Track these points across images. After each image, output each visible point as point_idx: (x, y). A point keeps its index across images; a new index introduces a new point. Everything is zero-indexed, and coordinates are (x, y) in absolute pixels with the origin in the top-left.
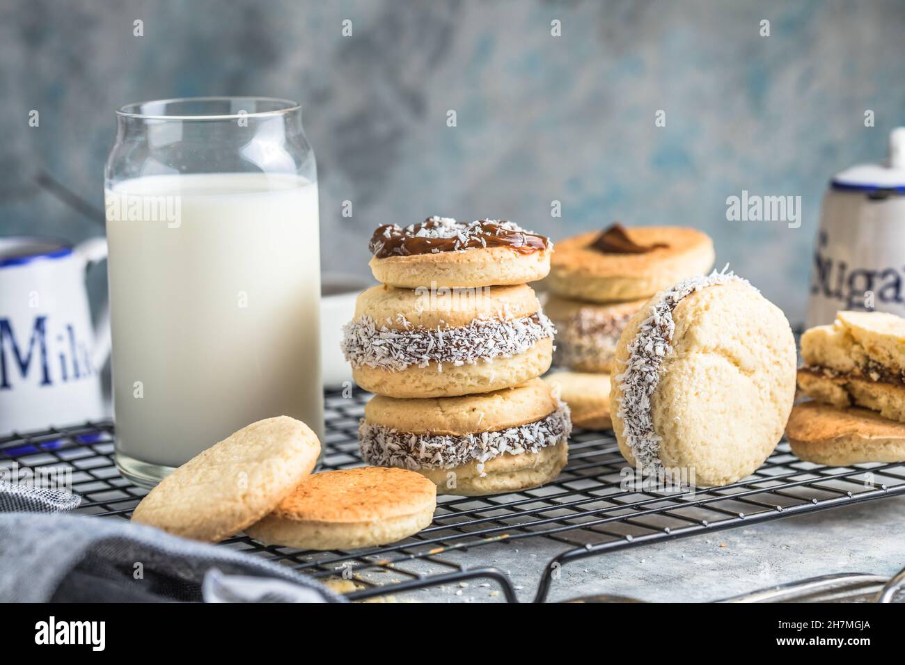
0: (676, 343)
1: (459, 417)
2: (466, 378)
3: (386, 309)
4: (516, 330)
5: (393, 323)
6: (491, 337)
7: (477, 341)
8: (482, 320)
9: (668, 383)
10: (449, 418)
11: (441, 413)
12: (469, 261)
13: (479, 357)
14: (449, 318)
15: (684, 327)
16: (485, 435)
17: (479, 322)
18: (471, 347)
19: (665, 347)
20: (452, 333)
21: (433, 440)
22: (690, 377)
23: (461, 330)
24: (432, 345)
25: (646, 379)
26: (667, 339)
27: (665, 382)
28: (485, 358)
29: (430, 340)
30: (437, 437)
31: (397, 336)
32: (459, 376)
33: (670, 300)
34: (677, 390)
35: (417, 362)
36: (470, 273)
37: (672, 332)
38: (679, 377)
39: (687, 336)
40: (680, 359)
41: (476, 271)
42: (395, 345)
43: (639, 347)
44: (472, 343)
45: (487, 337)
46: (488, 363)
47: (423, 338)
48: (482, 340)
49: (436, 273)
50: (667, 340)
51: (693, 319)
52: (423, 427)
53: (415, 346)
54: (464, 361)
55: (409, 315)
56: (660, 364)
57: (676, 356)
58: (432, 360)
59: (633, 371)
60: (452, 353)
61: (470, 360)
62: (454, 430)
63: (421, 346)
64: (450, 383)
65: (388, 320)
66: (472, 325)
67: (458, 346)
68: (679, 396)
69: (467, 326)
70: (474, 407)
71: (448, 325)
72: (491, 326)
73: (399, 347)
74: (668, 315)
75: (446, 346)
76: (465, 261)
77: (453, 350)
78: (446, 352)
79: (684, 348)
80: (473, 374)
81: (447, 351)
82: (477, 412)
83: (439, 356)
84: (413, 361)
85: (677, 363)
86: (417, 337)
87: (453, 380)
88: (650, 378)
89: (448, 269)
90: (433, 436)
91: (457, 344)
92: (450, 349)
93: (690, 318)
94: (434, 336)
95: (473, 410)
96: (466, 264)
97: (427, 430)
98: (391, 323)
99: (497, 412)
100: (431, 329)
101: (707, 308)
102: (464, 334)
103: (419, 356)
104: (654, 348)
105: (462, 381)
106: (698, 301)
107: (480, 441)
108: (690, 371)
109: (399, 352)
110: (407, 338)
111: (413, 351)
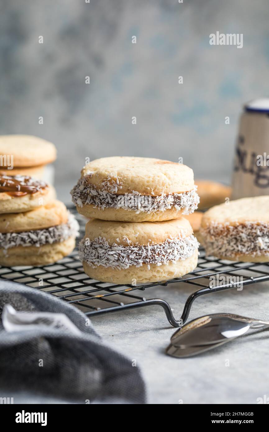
2: (162, 273)
3: (115, 233)
5: (120, 242)
6: (175, 248)
7: (169, 251)
8: (171, 239)
13: (170, 260)
14: (154, 238)
17: (170, 240)
18: (166, 255)
20: (156, 247)
23: (160, 245)
24: (144, 254)
28: (173, 261)
29: (143, 251)
31: (124, 249)
32: (158, 272)
35: (135, 264)
42: (122, 254)
44: (166, 252)
45: (174, 249)
46: (174, 264)
47: (139, 250)
48: (171, 250)
53: (135, 255)
54: (162, 263)
55: (130, 236)
58: (144, 263)
61: (165, 262)
63: (138, 254)
64: (154, 276)
66: (166, 242)
67: (159, 254)
69: (164, 243)
71: (153, 242)
72: (176, 243)
73: (125, 255)
75: (152, 254)
77: (156, 256)
78: (152, 258)
80: (166, 270)
83: (148, 260)
84: (133, 264)
86: (136, 249)
87: (155, 274)
91: (158, 253)
92: (154, 256)
94: (145, 249)
98: (119, 242)
100: (143, 245)
102: (162, 247)
103: (136, 260)
105: (160, 274)
109: (125, 258)
110: (129, 250)
111: (133, 257)
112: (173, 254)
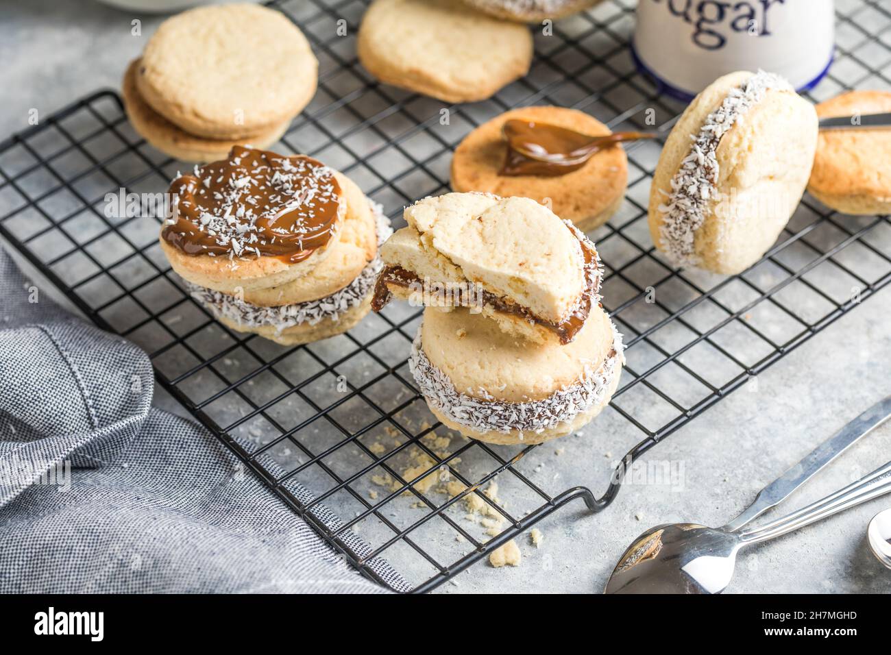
0: (720, 184)
9: (713, 224)
15: (728, 169)
17: (561, 393)
19: (710, 190)
23: (543, 403)
25: (691, 218)
26: (711, 181)
27: (709, 222)
33: (712, 135)
34: (721, 229)
37: (717, 176)
39: (731, 181)
43: (683, 185)
50: (712, 183)
51: (737, 162)
53: (498, 417)
56: (704, 206)
59: (677, 207)
68: (723, 234)
69: (550, 398)
74: (712, 154)
78: (528, 423)
79: (728, 191)
88: (695, 218)
93: (734, 161)
101: (750, 149)
102: (546, 406)
104: (699, 189)
106: (740, 138)
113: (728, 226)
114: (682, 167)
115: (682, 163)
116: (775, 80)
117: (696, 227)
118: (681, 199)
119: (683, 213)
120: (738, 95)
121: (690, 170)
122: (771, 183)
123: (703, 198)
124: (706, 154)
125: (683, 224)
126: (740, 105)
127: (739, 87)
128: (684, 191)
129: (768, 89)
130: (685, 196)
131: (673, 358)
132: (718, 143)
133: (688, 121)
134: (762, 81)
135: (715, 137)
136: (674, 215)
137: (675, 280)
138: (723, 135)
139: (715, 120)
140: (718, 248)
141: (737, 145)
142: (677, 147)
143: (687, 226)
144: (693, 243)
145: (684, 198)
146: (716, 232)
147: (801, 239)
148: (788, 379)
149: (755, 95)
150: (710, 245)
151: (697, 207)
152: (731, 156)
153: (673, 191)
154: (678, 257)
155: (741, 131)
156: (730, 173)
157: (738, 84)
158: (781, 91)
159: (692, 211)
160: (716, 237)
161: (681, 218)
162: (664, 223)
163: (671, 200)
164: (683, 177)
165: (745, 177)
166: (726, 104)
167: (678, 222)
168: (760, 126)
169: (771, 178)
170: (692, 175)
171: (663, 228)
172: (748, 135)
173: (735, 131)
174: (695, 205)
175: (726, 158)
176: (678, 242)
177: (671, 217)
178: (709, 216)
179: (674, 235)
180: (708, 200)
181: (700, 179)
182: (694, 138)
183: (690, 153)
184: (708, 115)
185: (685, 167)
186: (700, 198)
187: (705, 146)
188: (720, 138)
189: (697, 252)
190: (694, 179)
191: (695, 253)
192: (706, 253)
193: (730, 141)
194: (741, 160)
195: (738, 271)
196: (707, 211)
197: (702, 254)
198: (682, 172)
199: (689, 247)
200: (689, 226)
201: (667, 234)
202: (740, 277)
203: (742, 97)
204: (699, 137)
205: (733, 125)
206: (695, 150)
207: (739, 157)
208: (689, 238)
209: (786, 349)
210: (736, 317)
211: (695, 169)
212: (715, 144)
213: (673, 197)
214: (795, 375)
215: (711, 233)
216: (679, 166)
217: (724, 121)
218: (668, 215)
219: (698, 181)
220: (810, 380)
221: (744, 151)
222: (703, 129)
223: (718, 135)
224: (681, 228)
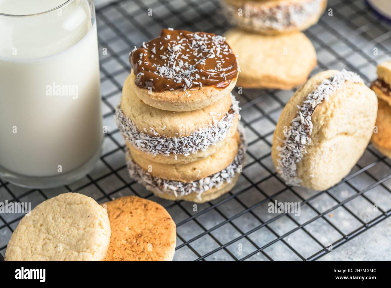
0: (313, 136)
1: (186, 173)
2: (191, 159)
3: (143, 122)
4: (220, 128)
6: (205, 137)
8: (200, 131)
9: (308, 159)
10: (180, 174)
11: (175, 170)
12: (193, 101)
13: (199, 150)
15: (318, 127)
16: (201, 181)
17: (198, 132)
18: (194, 146)
19: (306, 139)
20: (183, 139)
21: (171, 183)
22: (320, 155)
24: (171, 146)
25: (295, 155)
26: (308, 134)
27: (306, 158)
28: (202, 149)
29: (170, 143)
30: (174, 182)
31: (150, 139)
32: (187, 159)
33: (309, 106)
34: (313, 163)
35: (162, 154)
36: (193, 106)
37: (311, 131)
38: (314, 157)
39: (320, 134)
40: (315, 146)
41: (197, 105)
42: (149, 144)
43: (291, 136)
44: (194, 144)
45: (203, 138)
46: (203, 151)
47: (166, 142)
48: (200, 141)
49: (173, 107)
51: (324, 123)
52: (165, 176)
53: (161, 146)
54: (190, 153)
55: (157, 129)
56: (303, 149)
57: (313, 145)
58: (171, 153)
59: (287, 148)
60: (183, 150)
61: (193, 152)
62: (183, 179)
63: (164, 146)
65: (145, 129)
67: (186, 146)
68: (314, 166)
69: (192, 135)
70: (194, 167)
71: (180, 136)
73: (152, 145)
74: (309, 118)
75: (180, 147)
76: (190, 101)
77: (184, 149)
79: (317, 140)
80: (195, 157)
81: (180, 150)
82: (197, 170)
83: (175, 152)
84: (160, 153)
85: (313, 148)
86: (162, 141)
87: (183, 160)
88: (298, 156)
89: (181, 106)
90: (170, 181)
91: (186, 145)
92: (182, 148)
93: (322, 122)
94: (172, 141)
95: (195, 169)
96: (191, 103)
97: (168, 178)
98: (146, 131)
99: (208, 169)
100: (170, 138)
101: (332, 116)
102: (190, 139)
103: (163, 151)
104: (300, 139)
106: (327, 109)
107: (198, 184)
108: (320, 153)
109: (151, 148)
110: (156, 141)
111: (160, 149)
112: (202, 144)
113: (317, 161)
114: (291, 125)
115: (291, 122)
116: (351, 75)
117: (298, 161)
118: (289, 143)
119: (290, 152)
120: (327, 83)
121: (295, 126)
122: (345, 137)
123: (302, 144)
124: (305, 117)
125: (290, 159)
126: (328, 89)
127: (329, 79)
128: (292, 138)
129: (346, 81)
130: (292, 142)
131: (280, 239)
132: (313, 111)
133: (297, 97)
134: (343, 76)
135: (311, 107)
136: (285, 153)
137: (288, 191)
138: (316, 106)
139: (312, 97)
140: (311, 174)
141: (324, 113)
142: (290, 112)
143: (293, 160)
144: (297, 170)
145: (291, 143)
146: (309, 165)
147: (366, 172)
148: (351, 255)
149: (338, 84)
150: (306, 172)
151: (299, 149)
152: (320, 119)
153: (285, 139)
154: (288, 178)
155: (327, 105)
156: (319, 130)
157: (328, 77)
158: (355, 83)
159: (296, 151)
160: (310, 168)
161: (289, 155)
162: (280, 157)
163: (284, 144)
164: (291, 130)
165: (328, 133)
166: (319, 87)
167: (287, 157)
168: (339, 102)
169: (346, 134)
170: (296, 129)
171: (279, 161)
172: (332, 107)
173: (324, 104)
174: (297, 148)
175: (317, 120)
176: (288, 169)
177: (284, 154)
178: (306, 154)
179: (285, 165)
180: (305, 145)
181: (301, 132)
182: (299, 107)
183: (296, 116)
184: (308, 94)
185: (293, 124)
186: (301, 144)
187: (305, 113)
188: (314, 108)
189: (299, 176)
190: (297, 132)
191: (298, 176)
192: (304, 177)
193: (320, 110)
194: (326, 122)
195: (325, 188)
196: (305, 152)
197: (302, 177)
198: (291, 127)
199: (294, 173)
200: (294, 160)
201: (281, 164)
202: (326, 192)
203: (330, 84)
204: (302, 107)
205: (323, 101)
206: (299, 115)
207: (325, 120)
208: (294, 167)
209: (349, 237)
210: (321, 215)
211: (299, 126)
212: (311, 112)
213: (285, 142)
214: (355, 253)
215: (306, 165)
216: (289, 124)
217: (317, 98)
218: (282, 153)
219: (300, 133)
220: (364, 256)
221: (328, 117)
222: (304, 102)
223: (313, 107)
224: (289, 161)
